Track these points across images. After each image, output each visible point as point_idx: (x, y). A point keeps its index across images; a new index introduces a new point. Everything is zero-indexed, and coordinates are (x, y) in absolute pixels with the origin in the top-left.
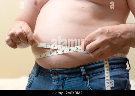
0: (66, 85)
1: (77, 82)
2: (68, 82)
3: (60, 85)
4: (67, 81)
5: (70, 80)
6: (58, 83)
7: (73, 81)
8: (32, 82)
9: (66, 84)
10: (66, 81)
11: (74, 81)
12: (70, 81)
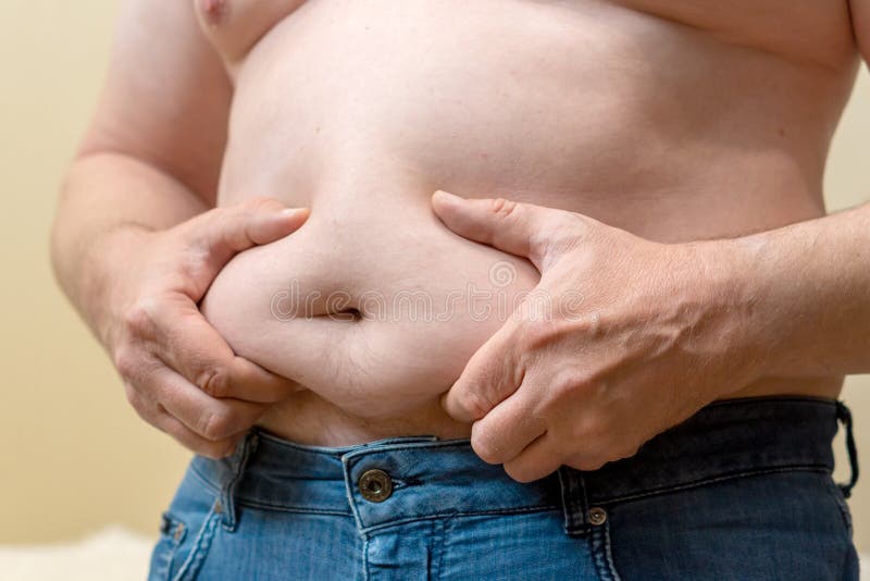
0: (454, 562)
1: (529, 550)
2: (467, 542)
3: (409, 565)
4: (462, 536)
5: (479, 532)
6: (393, 552)
7: (497, 537)
8: (202, 561)
9: (450, 556)
10: (455, 538)
11: (507, 536)
12: (477, 541)
